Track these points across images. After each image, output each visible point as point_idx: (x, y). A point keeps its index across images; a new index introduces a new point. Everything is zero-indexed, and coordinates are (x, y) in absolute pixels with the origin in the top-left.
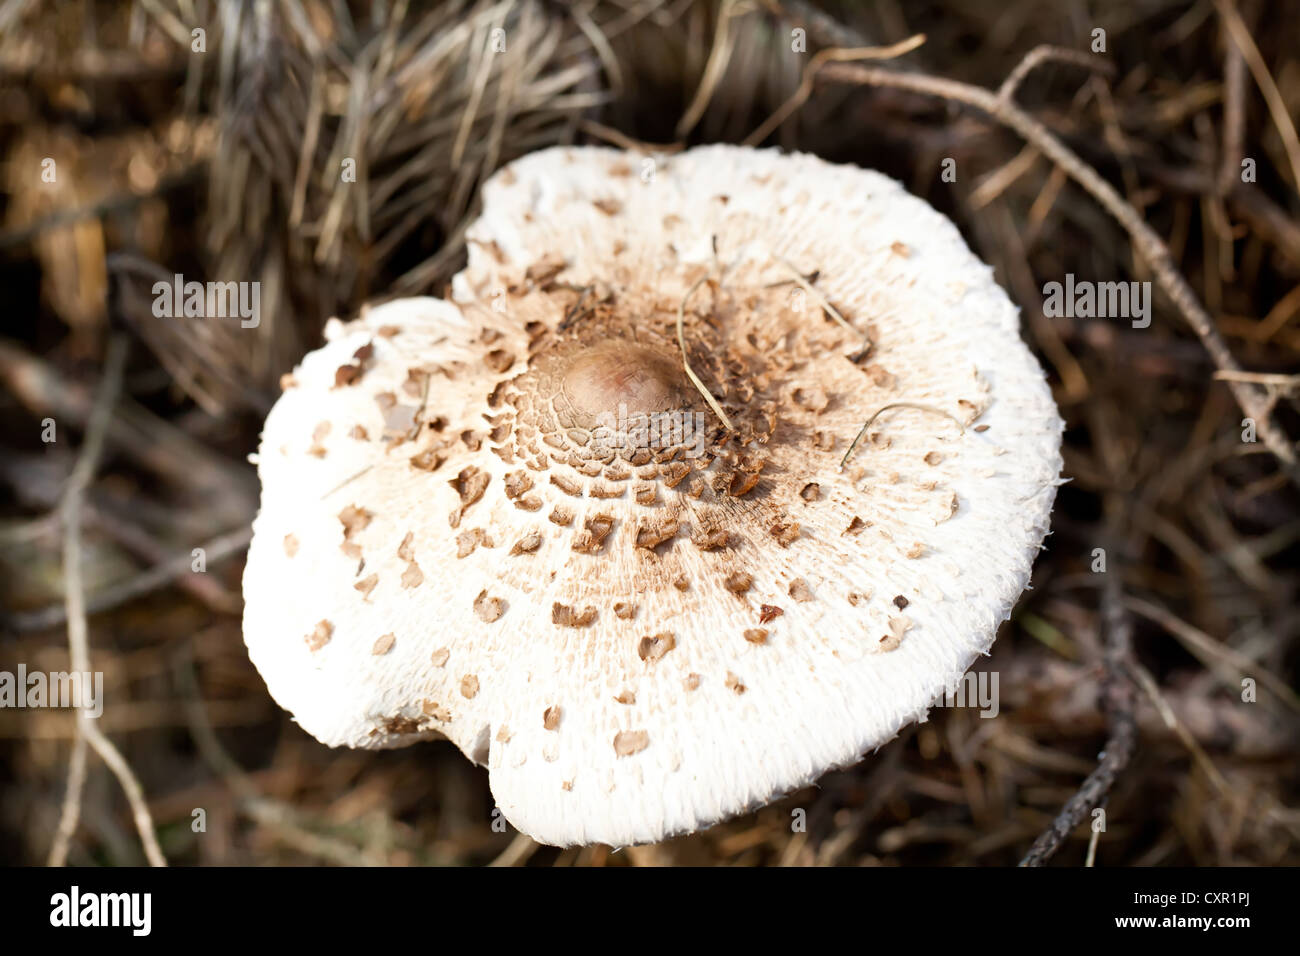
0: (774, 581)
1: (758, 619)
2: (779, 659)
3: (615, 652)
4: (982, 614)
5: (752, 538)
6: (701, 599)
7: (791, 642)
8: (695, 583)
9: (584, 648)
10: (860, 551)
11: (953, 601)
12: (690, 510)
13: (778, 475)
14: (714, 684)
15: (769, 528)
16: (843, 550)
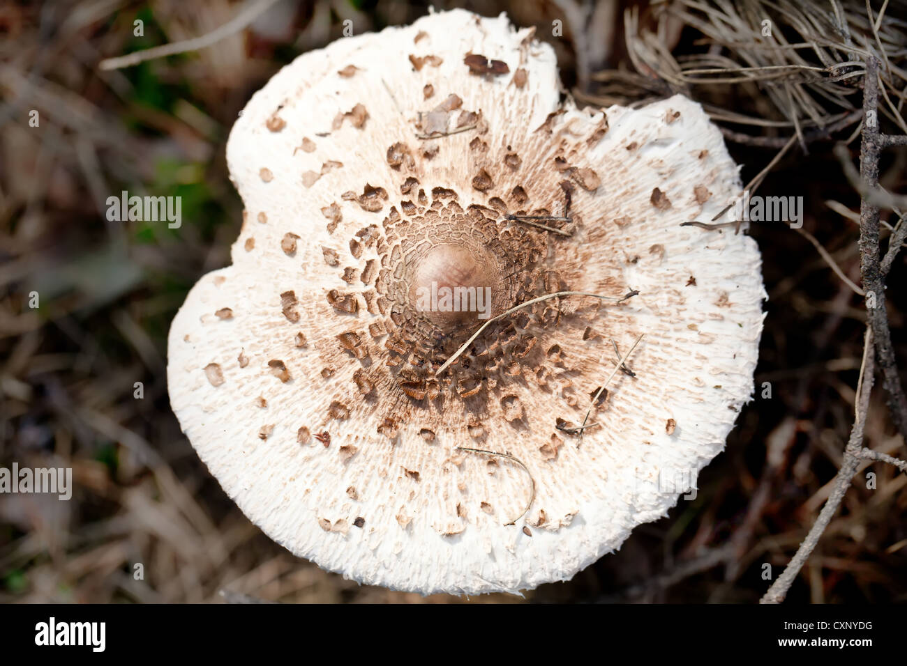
0: (349, 433)
1: (318, 432)
2: (294, 455)
3: (274, 343)
4: (376, 576)
5: (379, 408)
6: (323, 389)
7: (308, 459)
8: (332, 382)
9: (273, 320)
10: (395, 482)
11: (375, 555)
12: (381, 361)
13: (435, 408)
14: (264, 418)
15: (391, 417)
16: (391, 471)
